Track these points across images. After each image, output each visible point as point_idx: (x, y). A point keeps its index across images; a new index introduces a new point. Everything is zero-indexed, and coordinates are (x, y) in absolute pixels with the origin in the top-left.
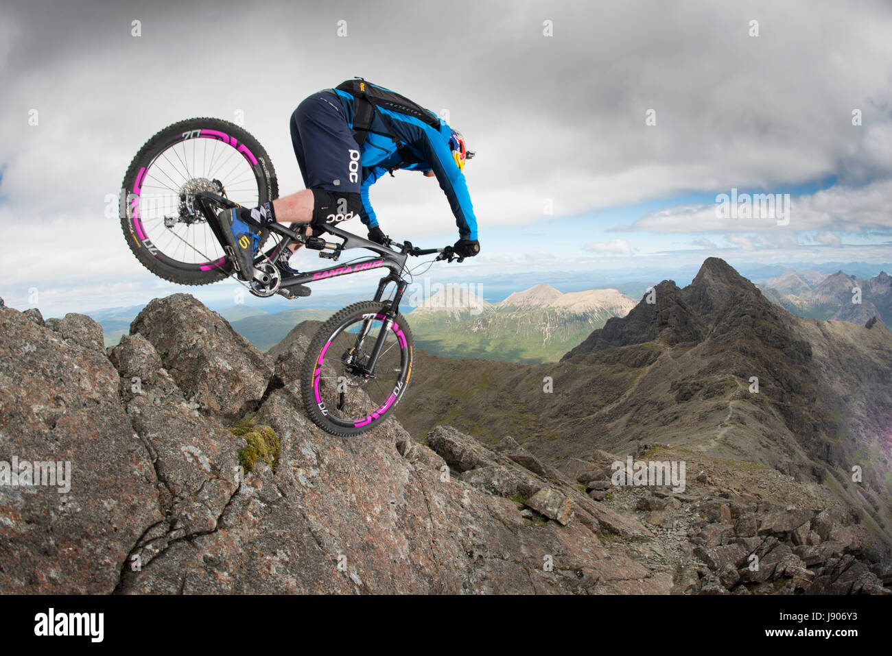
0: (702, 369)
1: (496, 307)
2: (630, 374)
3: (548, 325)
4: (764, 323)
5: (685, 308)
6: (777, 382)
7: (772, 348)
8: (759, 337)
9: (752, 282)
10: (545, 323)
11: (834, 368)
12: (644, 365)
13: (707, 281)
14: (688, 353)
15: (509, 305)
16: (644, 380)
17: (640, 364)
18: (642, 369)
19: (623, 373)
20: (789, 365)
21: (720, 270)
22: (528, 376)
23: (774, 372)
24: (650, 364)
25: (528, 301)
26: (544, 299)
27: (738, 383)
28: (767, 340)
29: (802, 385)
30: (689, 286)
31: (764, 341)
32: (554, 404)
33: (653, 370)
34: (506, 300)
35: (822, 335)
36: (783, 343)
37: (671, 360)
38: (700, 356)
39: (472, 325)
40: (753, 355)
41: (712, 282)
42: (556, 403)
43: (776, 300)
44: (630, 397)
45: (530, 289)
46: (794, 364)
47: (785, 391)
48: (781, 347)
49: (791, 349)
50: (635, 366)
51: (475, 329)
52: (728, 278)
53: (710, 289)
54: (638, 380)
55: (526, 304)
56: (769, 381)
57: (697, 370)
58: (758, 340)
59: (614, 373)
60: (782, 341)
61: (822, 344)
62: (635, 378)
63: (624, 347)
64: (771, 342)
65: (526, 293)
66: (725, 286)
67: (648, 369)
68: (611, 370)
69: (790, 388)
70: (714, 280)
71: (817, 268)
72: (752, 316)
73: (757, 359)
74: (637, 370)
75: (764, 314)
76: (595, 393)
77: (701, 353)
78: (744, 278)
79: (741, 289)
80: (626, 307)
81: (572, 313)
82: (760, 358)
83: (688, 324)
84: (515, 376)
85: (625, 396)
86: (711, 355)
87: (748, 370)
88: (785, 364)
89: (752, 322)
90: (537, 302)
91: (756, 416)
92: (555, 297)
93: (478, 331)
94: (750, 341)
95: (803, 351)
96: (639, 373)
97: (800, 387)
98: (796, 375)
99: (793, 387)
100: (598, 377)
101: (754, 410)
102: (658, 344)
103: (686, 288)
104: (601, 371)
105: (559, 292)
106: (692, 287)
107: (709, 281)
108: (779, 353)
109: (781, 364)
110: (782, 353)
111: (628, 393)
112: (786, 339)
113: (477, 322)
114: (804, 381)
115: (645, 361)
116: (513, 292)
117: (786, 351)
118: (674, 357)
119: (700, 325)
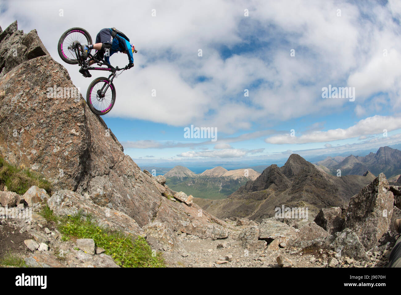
0: (288, 199)
1: (199, 176)
2: (257, 203)
3: (221, 184)
4: (316, 179)
5: (281, 175)
6: (323, 202)
7: (320, 189)
8: (314, 185)
9: (311, 163)
10: (220, 183)
11: (349, 194)
12: (263, 200)
13: (291, 164)
14: (282, 193)
15: (204, 175)
16: (263, 205)
17: (261, 199)
18: (262, 201)
19: (254, 203)
20: (328, 195)
21: (297, 159)
22: (212, 205)
23: (321, 198)
24: (266, 199)
25: (213, 174)
26: (219, 173)
27: (305, 204)
28: (318, 186)
29: (334, 202)
30: (283, 166)
31: (316, 186)
32: (223, 216)
33: (266, 201)
34: (203, 173)
35: (343, 182)
36: (325, 186)
37: (275, 197)
38: (287, 194)
39: (188, 183)
40: (312, 192)
41: (293, 164)
42: (224, 216)
43: (322, 170)
44: (257, 212)
45: (214, 169)
46: (330, 194)
47: (326, 206)
48: (324, 188)
49: (329, 188)
50: (258, 200)
51: (189, 185)
52: (300, 162)
53: (292, 167)
54: (260, 205)
55: (212, 175)
56: (319, 202)
57: (286, 200)
58: (314, 186)
59: (249, 203)
60: (324, 185)
61: (344, 185)
62: (259, 205)
63: (254, 192)
64: (319, 186)
65: (212, 170)
66: (299, 166)
67: (264, 201)
68: (248, 202)
69: (329, 204)
70: (294, 163)
71: (341, 155)
72: (311, 177)
73: (313, 194)
74: (260, 201)
75: (316, 175)
76: (241, 211)
77: (288, 193)
78: (308, 162)
79: (306, 166)
80: (255, 176)
81: (232, 179)
82: (315, 193)
83: (282, 182)
84: (206, 204)
85: (254, 212)
86: (292, 194)
87: (309, 199)
88: (326, 195)
89: (310, 179)
90: (216, 174)
91: (313, 216)
92: (224, 172)
93: (191, 185)
94: (310, 187)
95: (334, 189)
96: (261, 202)
97: (333, 203)
98: (331, 199)
99: (330, 203)
100: (242, 205)
101: (312, 214)
102: (269, 190)
103: (282, 167)
104: (243, 202)
105: (226, 170)
106: (285, 167)
107: (292, 164)
108: (323, 190)
109: (324, 195)
110: (325, 190)
111: (256, 211)
112: (326, 185)
113: (190, 182)
114: (335, 200)
115: (264, 197)
116: (206, 169)
117: (326, 190)
118: (276, 196)
119: (288, 182)
